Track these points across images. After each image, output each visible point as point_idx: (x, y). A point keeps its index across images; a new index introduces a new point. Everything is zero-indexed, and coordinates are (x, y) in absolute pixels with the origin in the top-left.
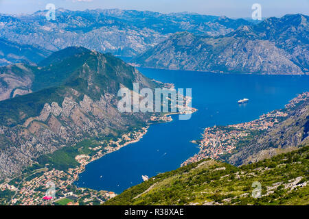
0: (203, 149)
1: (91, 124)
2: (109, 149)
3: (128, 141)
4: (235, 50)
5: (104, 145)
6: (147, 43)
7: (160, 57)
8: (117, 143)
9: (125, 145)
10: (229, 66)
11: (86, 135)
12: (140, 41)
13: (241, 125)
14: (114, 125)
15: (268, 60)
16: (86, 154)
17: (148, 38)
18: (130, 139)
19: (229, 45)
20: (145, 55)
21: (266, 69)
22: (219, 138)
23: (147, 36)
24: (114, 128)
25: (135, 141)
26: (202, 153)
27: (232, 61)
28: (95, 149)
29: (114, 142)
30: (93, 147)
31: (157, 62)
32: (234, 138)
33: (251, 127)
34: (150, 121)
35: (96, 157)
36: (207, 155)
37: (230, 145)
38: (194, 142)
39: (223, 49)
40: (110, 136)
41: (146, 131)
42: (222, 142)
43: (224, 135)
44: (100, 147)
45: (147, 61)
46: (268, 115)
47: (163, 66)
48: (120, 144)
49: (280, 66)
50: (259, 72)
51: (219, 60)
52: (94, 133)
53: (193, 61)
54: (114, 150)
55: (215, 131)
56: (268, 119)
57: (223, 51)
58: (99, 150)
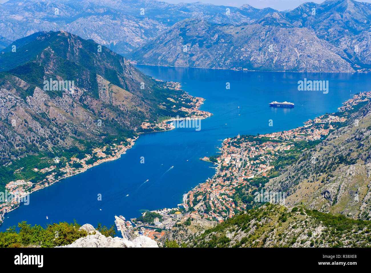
0: (222, 170)
1: (41, 131)
2: (68, 171)
3: (102, 158)
4: (263, 40)
5: (61, 165)
6: (148, 37)
7: (164, 51)
8: (82, 161)
9: (95, 164)
10: (255, 61)
11: (32, 148)
12: (139, 34)
13: (279, 134)
14: (81, 134)
15: (307, 53)
16: (26, 178)
17: (150, 29)
18: (104, 155)
19: (255, 34)
20: (143, 49)
21: (304, 65)
22: (245, 153)
23: (148, 27)
24: (81, 138)
25: (113, 159)
26: (219, 176)
27: (259, 55)
28: (43, 171)
29: (78, 161)
30: (40, 168)
31: (159, 58)
32: (270, 153)
33: (295, 137)
34: (141, 130)
35: (43, 183)
36: (228, 179)
37: (264, 163)
38: (206, 159)
39: (246, 40)
40: (73, 151)
41: (133, 144)
42: (250, 160)
43: (253, 149)
44: (53, 168)
45: (146, 56)
46: (317, 121)
47: (167, 62)
48: (88, 163)
49: (323, 61)
50: (295, 69)
51: (241, 53)
52: (46, 146)
53: (206, 56)
54: (77, 172)
55: (239, 142)
56: (318, 126)
57: (246, 42)
58: (49, 173)
